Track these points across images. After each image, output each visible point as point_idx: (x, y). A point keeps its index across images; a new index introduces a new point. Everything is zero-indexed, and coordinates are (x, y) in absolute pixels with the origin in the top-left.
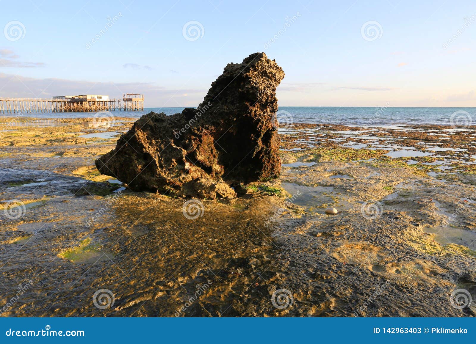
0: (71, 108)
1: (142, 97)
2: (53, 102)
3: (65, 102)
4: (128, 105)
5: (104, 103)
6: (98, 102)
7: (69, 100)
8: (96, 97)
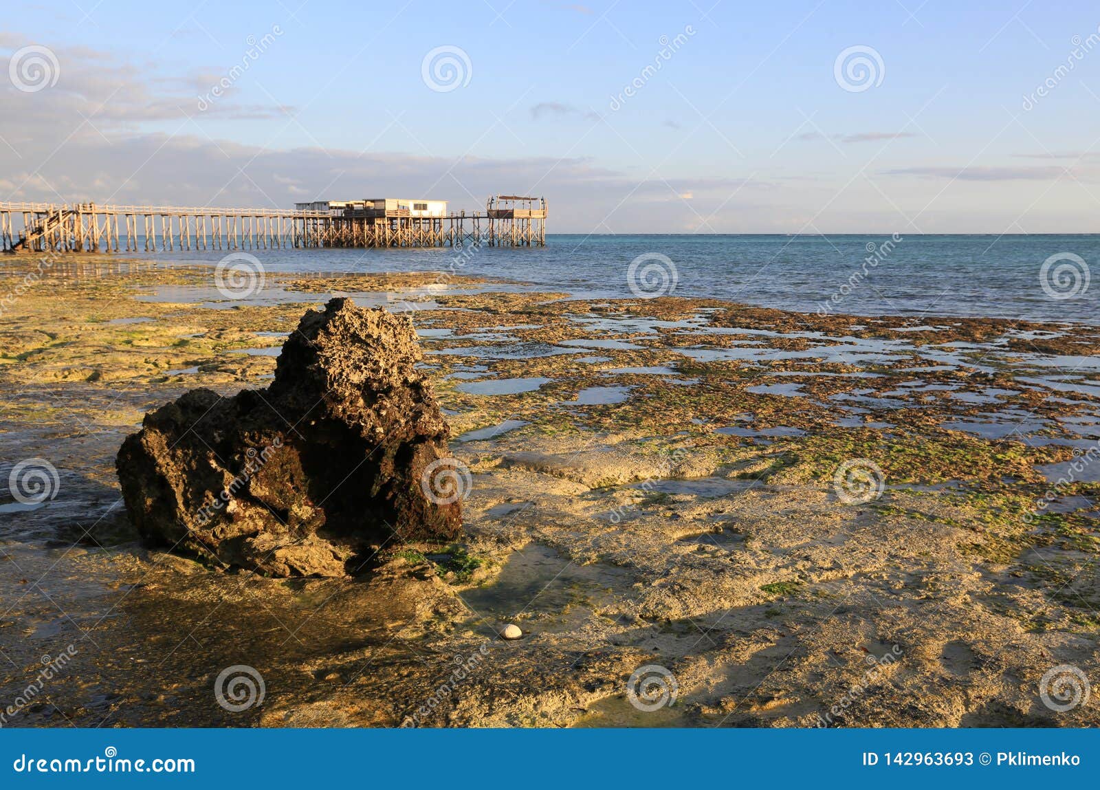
0: (341, 235)
1: (541, 206)
2: (295, 218)
3: (327, 219)
4: (501, 226)
5: (432, 221)
6: (415, 219)
7: (339, 213)
8: (410, 204)
